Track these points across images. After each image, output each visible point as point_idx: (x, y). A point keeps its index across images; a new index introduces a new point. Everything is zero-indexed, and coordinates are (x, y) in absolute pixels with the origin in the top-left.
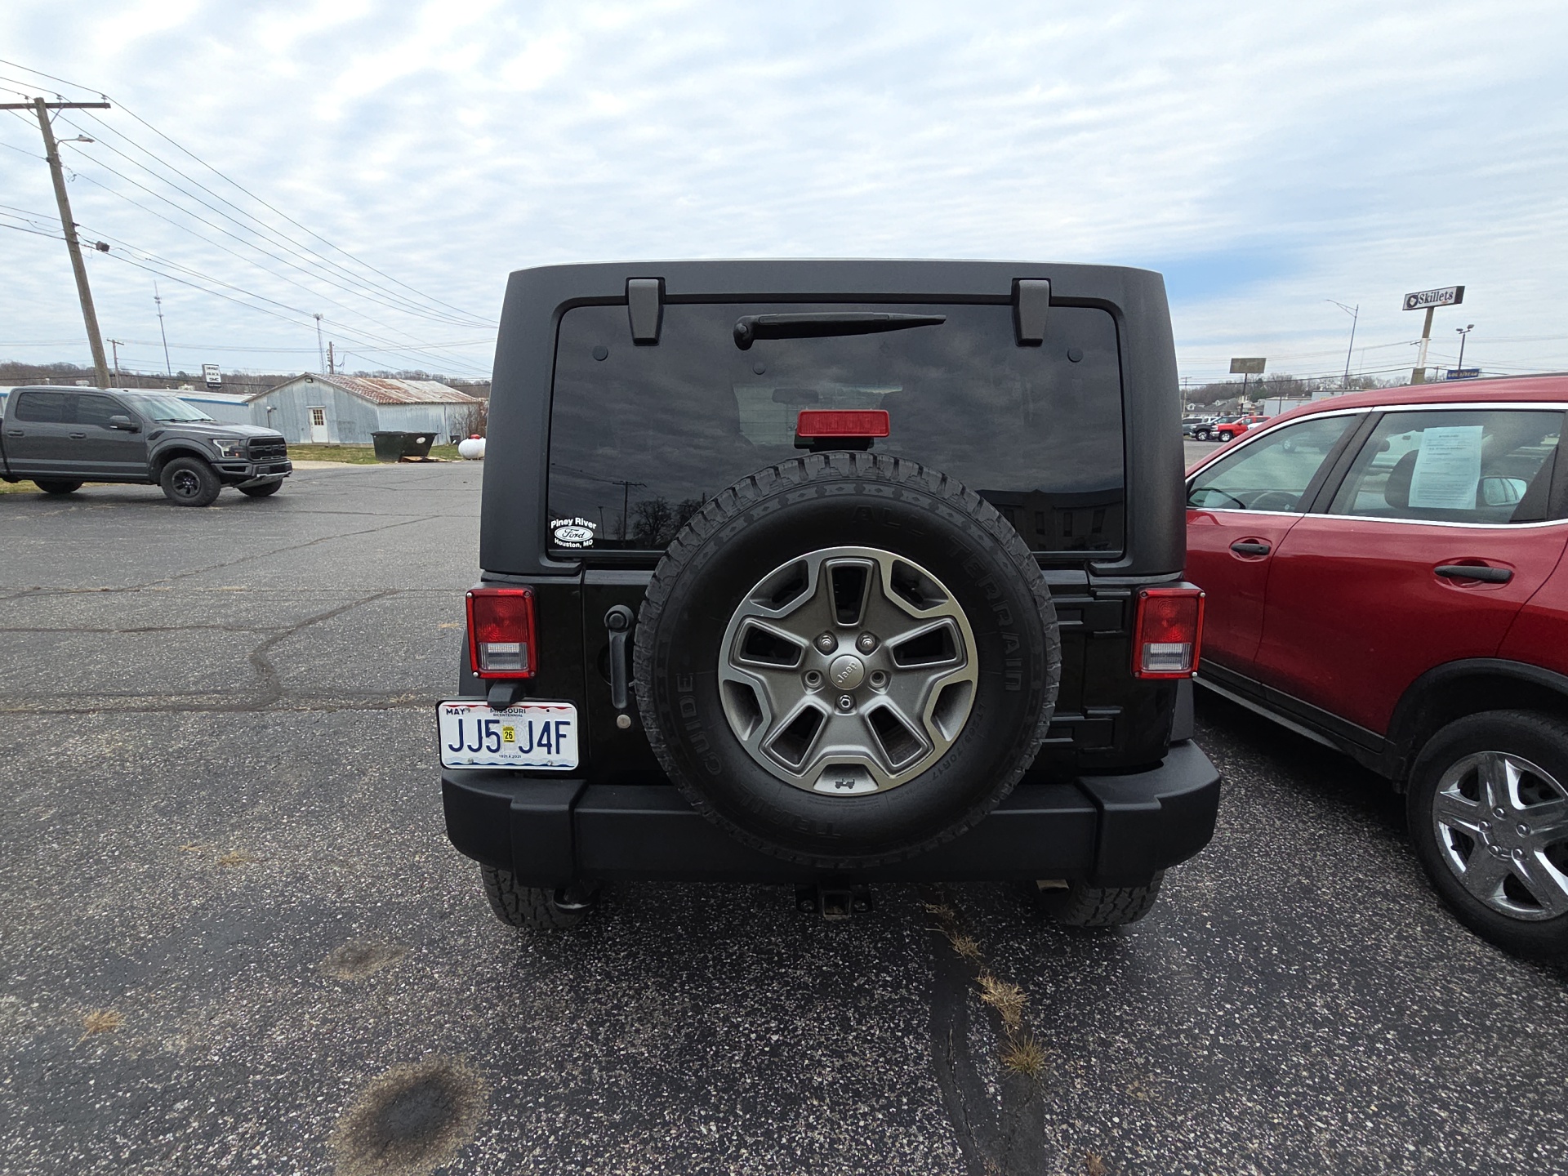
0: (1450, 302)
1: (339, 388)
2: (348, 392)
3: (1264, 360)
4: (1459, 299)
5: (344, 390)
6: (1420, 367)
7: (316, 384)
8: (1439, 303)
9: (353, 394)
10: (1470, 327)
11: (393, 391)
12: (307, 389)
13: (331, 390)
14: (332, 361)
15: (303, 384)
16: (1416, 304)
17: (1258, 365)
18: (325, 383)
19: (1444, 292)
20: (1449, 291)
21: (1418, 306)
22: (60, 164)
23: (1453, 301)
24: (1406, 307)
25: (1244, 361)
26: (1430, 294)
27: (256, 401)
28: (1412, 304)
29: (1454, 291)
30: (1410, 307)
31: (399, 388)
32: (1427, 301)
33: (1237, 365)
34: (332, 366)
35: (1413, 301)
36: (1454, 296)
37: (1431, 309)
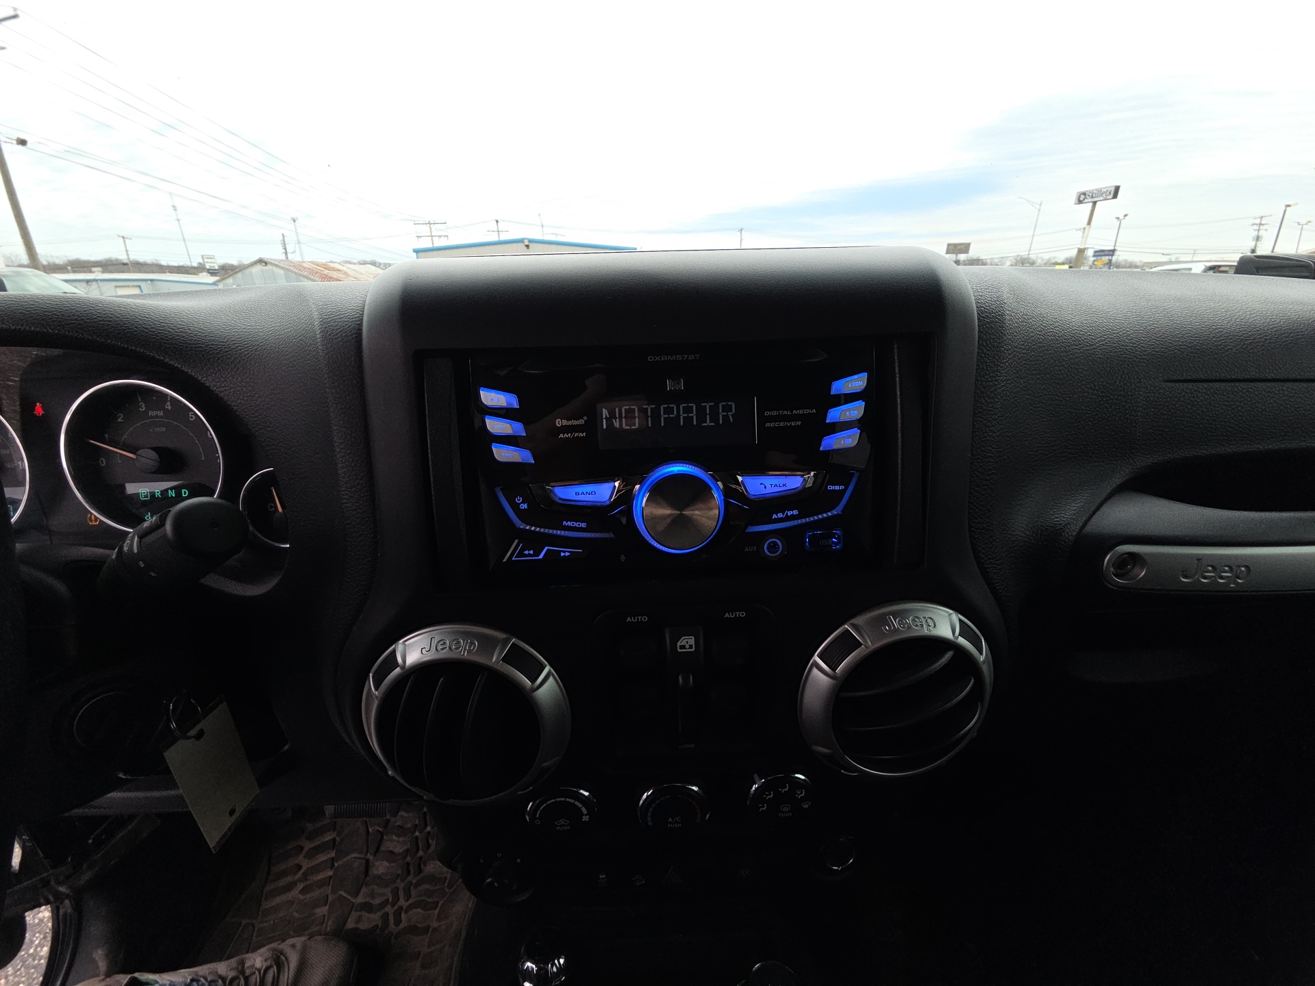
0: (1109, 197)
1: (288, 270)
2: (296, 273)
3: (969, 244)
4: (1115, 196)
5: (292, 271)
6: (1082, 247)
7: (269, 267)
8: (1101, 198)
9: (300, 275)
10: (1126, 215)
11: (335, 273)
12: (262, 270)
13: (282, 272)
14: (286, 249)
15: (259, 267)
16: (1084, 200)
17: (964, 248)
18: (277, 266)
19: (1105, 190)
20: (1109, 189)
21: (1086, 200)
23: (1111, 196)
24: (1077, 202)
25: (955, 245)
26: (1095, 192)
27: (224, 281)
28: (1081, 199)
29: (1113, 189)
30: (1080, 202)
31: (339, 270)
32: (1092, 197)
33: (951, 247)
34: (286, 253)
35: (1083, 197)
36: (1112, 193)
37: (1095, 203)
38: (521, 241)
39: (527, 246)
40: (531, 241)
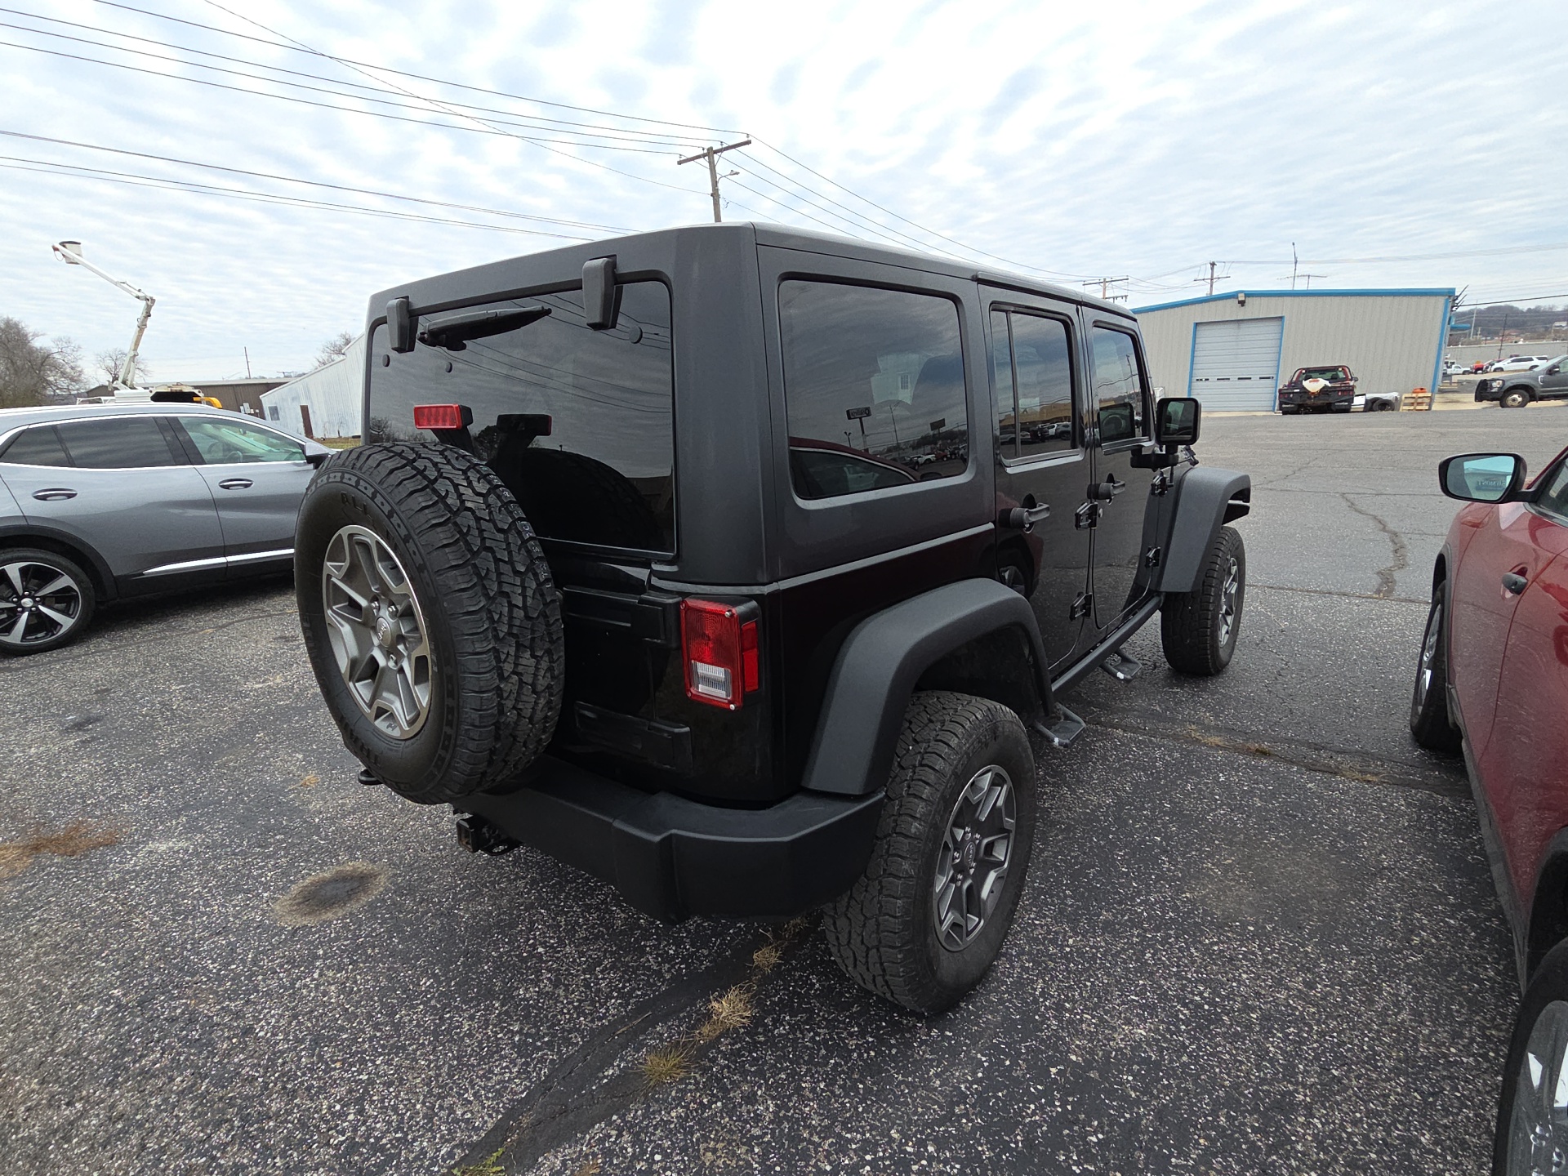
22: (719, 196)
38: (1233, 296)
39: (1242, 303)
40: (1249, 295)
